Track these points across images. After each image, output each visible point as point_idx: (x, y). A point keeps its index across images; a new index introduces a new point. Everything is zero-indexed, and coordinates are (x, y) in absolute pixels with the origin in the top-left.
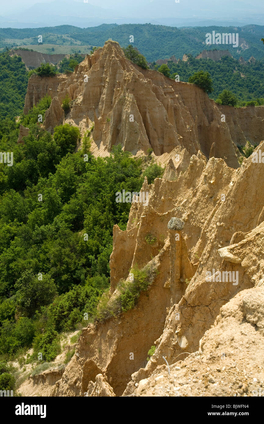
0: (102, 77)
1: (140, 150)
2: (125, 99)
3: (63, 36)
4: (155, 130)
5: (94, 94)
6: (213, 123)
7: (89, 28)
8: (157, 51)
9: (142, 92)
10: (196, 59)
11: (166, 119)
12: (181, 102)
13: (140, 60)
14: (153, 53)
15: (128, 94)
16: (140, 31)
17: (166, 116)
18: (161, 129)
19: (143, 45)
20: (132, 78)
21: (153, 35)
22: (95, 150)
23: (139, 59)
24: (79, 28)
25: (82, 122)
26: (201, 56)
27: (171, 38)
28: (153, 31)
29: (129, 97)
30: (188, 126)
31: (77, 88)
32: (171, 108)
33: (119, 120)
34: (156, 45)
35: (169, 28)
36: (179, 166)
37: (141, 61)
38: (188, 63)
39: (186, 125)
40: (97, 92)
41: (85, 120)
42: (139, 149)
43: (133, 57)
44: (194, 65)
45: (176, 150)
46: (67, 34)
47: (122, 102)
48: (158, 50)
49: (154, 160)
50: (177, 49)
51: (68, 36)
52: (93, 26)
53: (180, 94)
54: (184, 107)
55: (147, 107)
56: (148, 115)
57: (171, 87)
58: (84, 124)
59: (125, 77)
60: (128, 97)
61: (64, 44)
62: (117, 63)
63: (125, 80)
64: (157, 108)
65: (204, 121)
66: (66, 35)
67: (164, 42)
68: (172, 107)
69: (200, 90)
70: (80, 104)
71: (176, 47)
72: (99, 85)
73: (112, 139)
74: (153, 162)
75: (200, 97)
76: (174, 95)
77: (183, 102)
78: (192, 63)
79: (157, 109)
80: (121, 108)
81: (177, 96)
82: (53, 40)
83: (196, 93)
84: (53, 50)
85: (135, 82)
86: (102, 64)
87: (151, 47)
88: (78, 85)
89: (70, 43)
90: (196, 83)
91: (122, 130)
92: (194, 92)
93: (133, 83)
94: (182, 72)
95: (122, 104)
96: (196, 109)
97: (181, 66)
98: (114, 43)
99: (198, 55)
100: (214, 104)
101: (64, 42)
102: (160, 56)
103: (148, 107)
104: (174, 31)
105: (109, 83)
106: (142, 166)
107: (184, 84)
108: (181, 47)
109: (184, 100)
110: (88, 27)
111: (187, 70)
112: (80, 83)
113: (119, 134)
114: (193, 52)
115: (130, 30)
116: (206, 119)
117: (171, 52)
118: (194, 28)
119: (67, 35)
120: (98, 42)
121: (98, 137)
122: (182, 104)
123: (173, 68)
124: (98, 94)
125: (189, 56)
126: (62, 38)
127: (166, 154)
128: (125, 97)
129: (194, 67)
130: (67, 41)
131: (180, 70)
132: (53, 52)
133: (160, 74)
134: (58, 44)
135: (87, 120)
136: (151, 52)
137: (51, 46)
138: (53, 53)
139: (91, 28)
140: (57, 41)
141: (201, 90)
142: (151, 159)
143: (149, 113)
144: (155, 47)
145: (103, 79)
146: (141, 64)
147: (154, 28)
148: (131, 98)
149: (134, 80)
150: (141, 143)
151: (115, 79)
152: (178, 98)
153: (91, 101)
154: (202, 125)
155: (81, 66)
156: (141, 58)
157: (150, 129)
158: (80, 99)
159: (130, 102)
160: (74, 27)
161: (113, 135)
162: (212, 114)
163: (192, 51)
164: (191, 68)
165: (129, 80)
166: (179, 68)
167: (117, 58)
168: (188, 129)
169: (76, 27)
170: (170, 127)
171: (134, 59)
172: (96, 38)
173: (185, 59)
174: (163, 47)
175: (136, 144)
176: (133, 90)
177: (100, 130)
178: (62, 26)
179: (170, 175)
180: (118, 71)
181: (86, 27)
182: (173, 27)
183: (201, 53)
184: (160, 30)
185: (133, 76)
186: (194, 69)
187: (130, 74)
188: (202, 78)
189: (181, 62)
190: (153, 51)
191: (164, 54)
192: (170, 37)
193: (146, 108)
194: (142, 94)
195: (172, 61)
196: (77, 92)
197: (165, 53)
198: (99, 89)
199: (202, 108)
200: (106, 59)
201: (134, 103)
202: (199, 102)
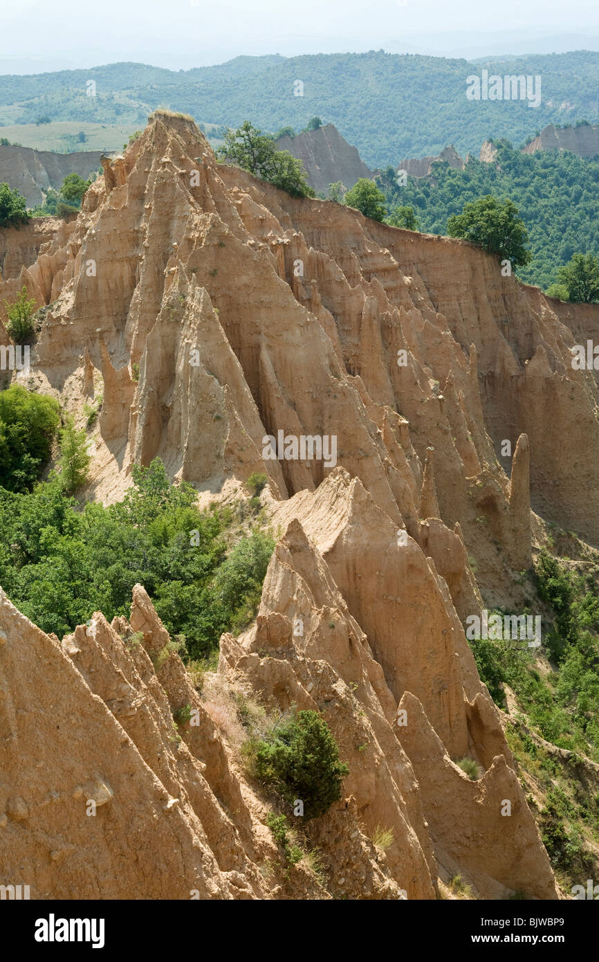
0: (136, 228)
1: (230, 478)
2: (185, 304)
3: (116, 97)
4: (293, 405)
5: (112, 286)
6: (532, 365)
7: (195, 70)
8: (406, 134)
9: (244, 279)
10: (523, 153)
11: (332, 366)
12: (421, 298)
13: (282, 168)
14: (394, 138)
15: (193, 288)
16: (351, 76)
17: (328, 356)
18: (314, 400)
19: (361, 117)
20: (210, 235)
21: (393, 86)
22: (105, 473)
23: (278, 166)
24: (167, 72)
25: (72, 378)
26: (540, 144)
27: (449, 91)
28: (394, 72)
29: (197, 297)
30: (432, 383)
31: (61, 266)
32: (371, 325)
33: (166, 377)
34: (401, 116)
35: (441, 61)
36: (339, 538)
37: (285, 174)
38: (499, 168)
39: (424, 378)
40: (121, 277)
41: (80, 371)
42: (228, 473)
43: (259, 160)
44: (517, 174)
45: (332, 480)
46: (128, 88)
47: (175, 316)
48: (408, 130)
49: (268, 514)
50: (466, 124)
51: (130, 97)
52: (209, 64)
53: (419, 273)
54: (431, 318)
55: (263, 328)
56: (266, 357)
57: (387, 251)
58: (78, 385)
59: (190, 230)
60: (193, 296)
61: (119, 118)
62: (174, 185)
63: (190, 241)
64: (298, 332)
65: (503, 360)
66: (125, 93)
67: (428, 105)
68: (375, 322)
69: (486, 260)
70: (67, 320)
71: (464, 119)
72: (130, 254)
73: (144, 438)
74: (264, 521)
75: (486, 280)
76: (398, 278)
77: (432, 299)
78: (508, 166)
79: (296, 335)
80: (175, 335)
81: (407, 280)
82: (86, 109)
83: (473, 269)
84: (82, 138)
85: (221, 245)
86: (138, 188)
87: (388, 122)
88: (67, 257)
89: (136, 116)
90: (472, 236)
91: (176, 410)
92: (467, 266)
93: (212, 249)
94: (477, 194)
95: (178, 322)
96: (474, 318)
97: (476, 176)
98: (175, 118)
99: (529, 142)
100: (542, 299)
101: (118, 113)
102: (414, 148)
103: (267, 327)
104: (457, 72)
105: (150, 251)
106: (230, 536)
107: (431, 240)
108: (479, 118)
109: (435, 293)
110: (192, 67)
111: (493, 189)
112: (73, 250)
113: (170, 423)
114: (517, 132)
115: (322, 73)
116: (508, 351)
117: (449, 135)
118: (521, 60)
119: (128, 92)
120: (224, 112)
121: (117, 431)
122: (428, 306)
123: (451, 185)
124: (126, 283)
125: (499, 147)
126: (114, 102)
127: (305, 493)
128: (184, 297)
129: (517, 180)
130: (129, 109)
131: (472, 189)
132: (81, 145)
133: (352, 211)
134: (99, 121)
135: (89, 370)
136: (387, 138)
137: (75, 127)
138: (82, 148)
139: (201, 69)
140: (96, 110)
141: (490, 258)
142: (257, 512)
143: (269, 347)
144: (400, 122)
145: (140, 235)
146: (284, 180)
147: (396, 64)
148: (199, 302)
149: (216, 241)
150: (236, 451)
151: (167, 235)
152: (410, 288)
153: (103, 309)
154: (498, 371)
155: (93, 193)
156: (286, 164)
157: (274, 404)
158: (67, 301)
159: (197, 315)
160: (149, 67)
161: (147, 427)
162: (530, 335)
163: (516, 129)
164: (506, 181)
165: (200, 240)
166: (469, 185)
167: (180, 166)
168: (434, 391)
169: (157, 68)
170: (344, 393)
171: (264, 168)
172: (218, 98)
173: (488, 156)
174: (425, 121)
175: (218, 456)
176: (213, 274)
177: (124, 405)
178: (113, 67)
179: (279, 582)
180: (177, 209)
181: (187, 69)
182: (453, 59)
183: (538, 135)
184: (413, 70)
185: (214, 226)
186: (518, 185)
187: (204, 221)
188: (490, 221)
189: (473, 163)
190: (394, 133)
191: (426, 142)
192: (445, 90)
193: (260, 333)
194: (246, 286)
195: (446, 164)
196: (61, 278)
197: (430, 139)
198: (127, 268)
199: (496, 316)
200: (148, 172)
201: (210, 317)
202: (484, 298)
